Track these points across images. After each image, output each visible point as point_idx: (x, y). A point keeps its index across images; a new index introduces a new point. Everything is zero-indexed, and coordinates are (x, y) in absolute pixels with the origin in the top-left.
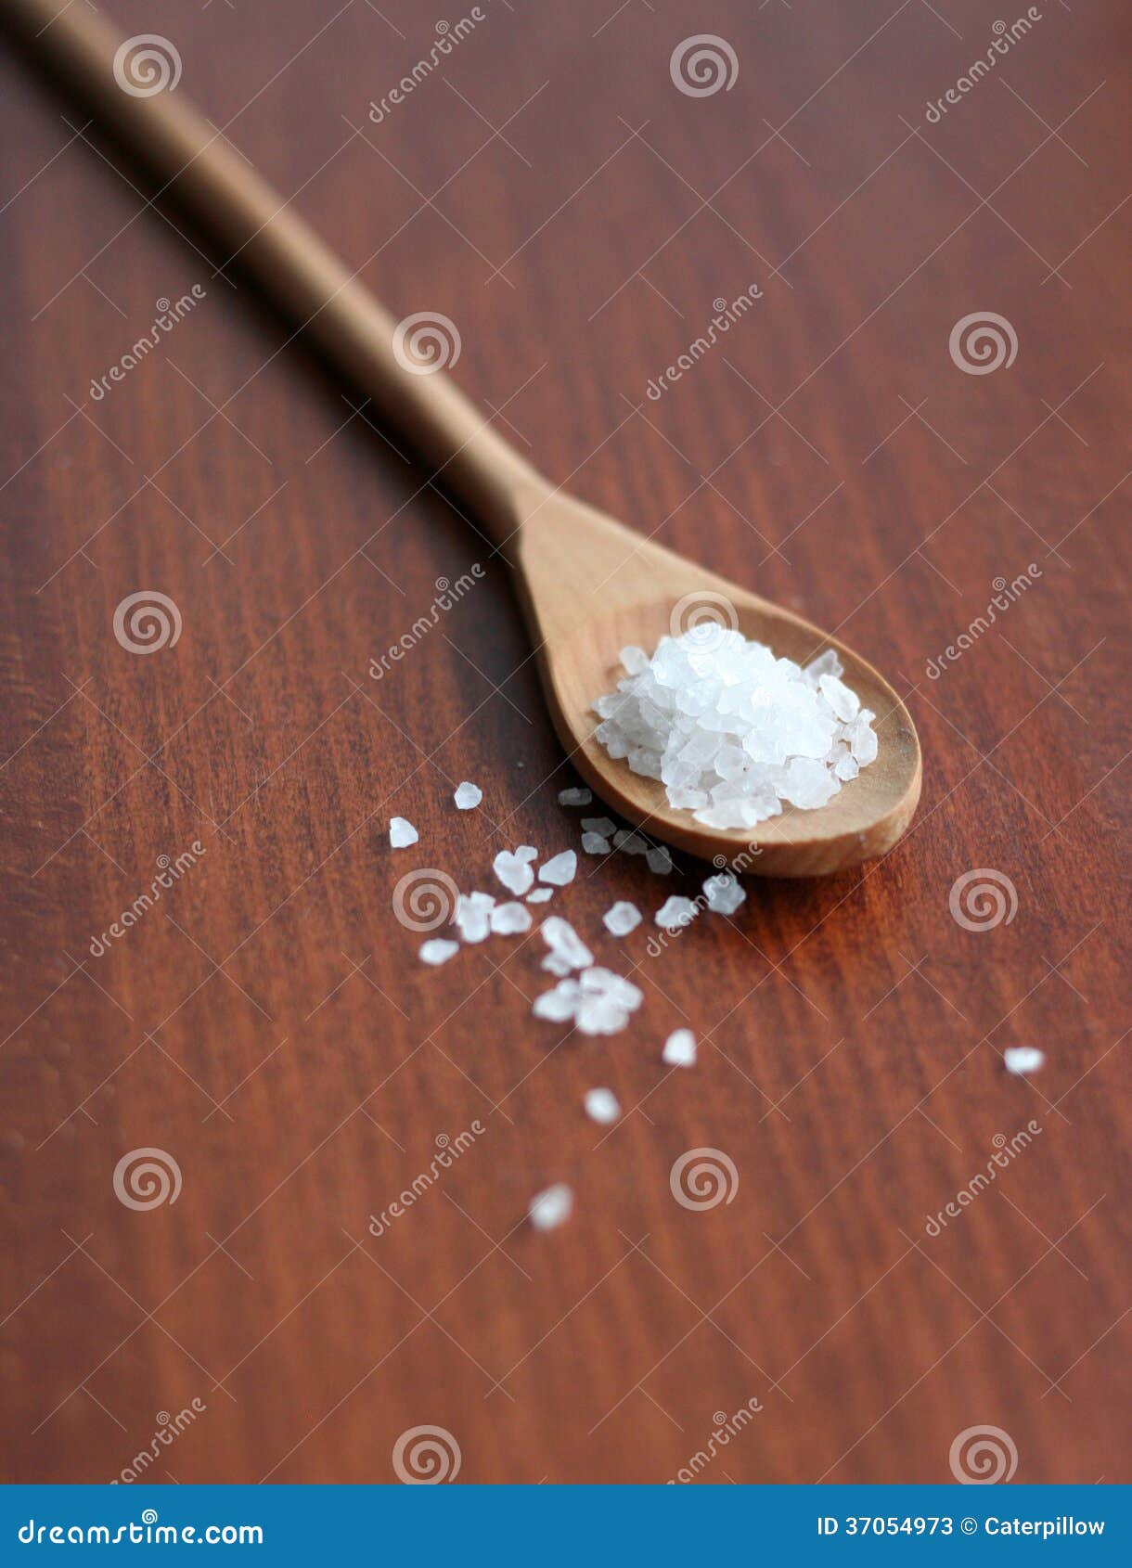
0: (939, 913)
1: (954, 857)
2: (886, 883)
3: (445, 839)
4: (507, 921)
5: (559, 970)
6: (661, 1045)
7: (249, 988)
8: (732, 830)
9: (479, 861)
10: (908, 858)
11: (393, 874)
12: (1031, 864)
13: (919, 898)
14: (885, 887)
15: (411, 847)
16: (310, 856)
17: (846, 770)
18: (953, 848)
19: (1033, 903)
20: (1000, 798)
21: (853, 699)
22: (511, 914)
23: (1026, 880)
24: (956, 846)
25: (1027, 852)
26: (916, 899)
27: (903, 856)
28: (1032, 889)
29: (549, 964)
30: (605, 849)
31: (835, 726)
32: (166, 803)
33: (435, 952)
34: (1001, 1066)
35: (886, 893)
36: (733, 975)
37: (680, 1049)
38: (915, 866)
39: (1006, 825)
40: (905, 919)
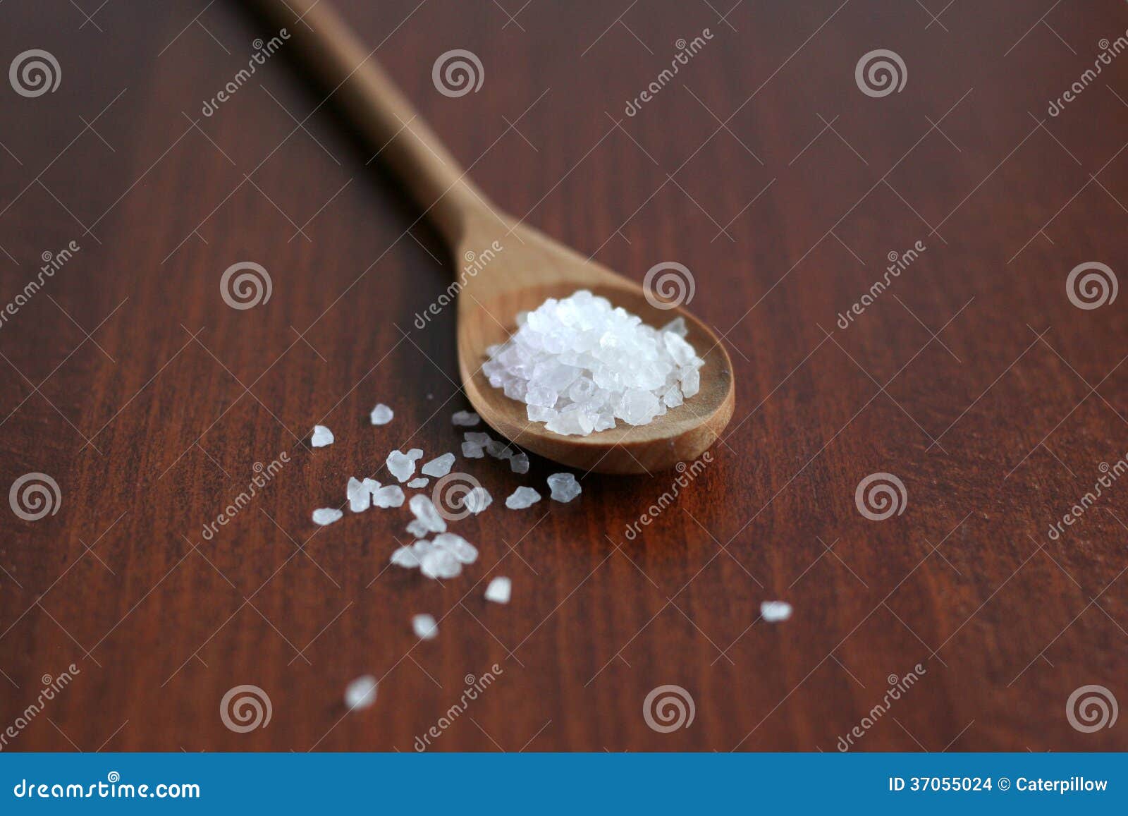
0: (736, 509)
1: (758, 471)
2: (699, 487)
3: (356, 444)
4: (385, 498)
5: (419, 533)
6: (484, 586)
7: (170, 535)
8: (572, 435)
9: (378, 459)
10: (721, 471)
11: (308, 465)
12: (819, 480)
13: (722, 499)
14: (696, 490)
15: (327, 447)
16: (247, 450)
17: (673, 399)
18: (758, 465)
19: (814, 506)
20: (805, 434)
21: (690, 351)
22: (391, 493)
23: (811, 490)
24: (761, 465)
25: (817, 471)
26: (719, 499)
27: (717, 470)
28: (815, 497)
29: (411, 529)
30: (480, 455)
31: (670, 368)
32: (147, 412)
33: (324, 517)
34: (757, 614)
35: (696, 494)
36: (558, 543)
37: (499, 591)
38: (724, 477)
39: (805, 453)
40: (707, 512)
